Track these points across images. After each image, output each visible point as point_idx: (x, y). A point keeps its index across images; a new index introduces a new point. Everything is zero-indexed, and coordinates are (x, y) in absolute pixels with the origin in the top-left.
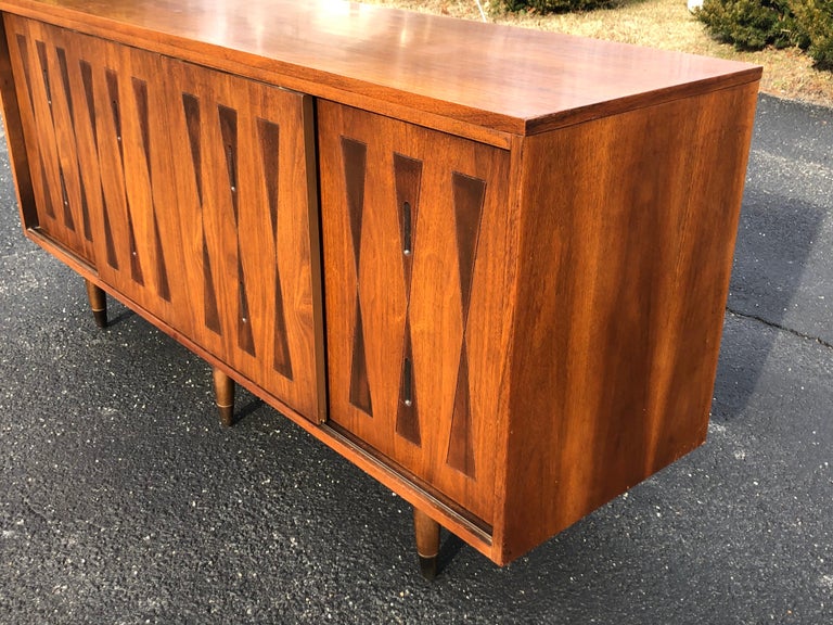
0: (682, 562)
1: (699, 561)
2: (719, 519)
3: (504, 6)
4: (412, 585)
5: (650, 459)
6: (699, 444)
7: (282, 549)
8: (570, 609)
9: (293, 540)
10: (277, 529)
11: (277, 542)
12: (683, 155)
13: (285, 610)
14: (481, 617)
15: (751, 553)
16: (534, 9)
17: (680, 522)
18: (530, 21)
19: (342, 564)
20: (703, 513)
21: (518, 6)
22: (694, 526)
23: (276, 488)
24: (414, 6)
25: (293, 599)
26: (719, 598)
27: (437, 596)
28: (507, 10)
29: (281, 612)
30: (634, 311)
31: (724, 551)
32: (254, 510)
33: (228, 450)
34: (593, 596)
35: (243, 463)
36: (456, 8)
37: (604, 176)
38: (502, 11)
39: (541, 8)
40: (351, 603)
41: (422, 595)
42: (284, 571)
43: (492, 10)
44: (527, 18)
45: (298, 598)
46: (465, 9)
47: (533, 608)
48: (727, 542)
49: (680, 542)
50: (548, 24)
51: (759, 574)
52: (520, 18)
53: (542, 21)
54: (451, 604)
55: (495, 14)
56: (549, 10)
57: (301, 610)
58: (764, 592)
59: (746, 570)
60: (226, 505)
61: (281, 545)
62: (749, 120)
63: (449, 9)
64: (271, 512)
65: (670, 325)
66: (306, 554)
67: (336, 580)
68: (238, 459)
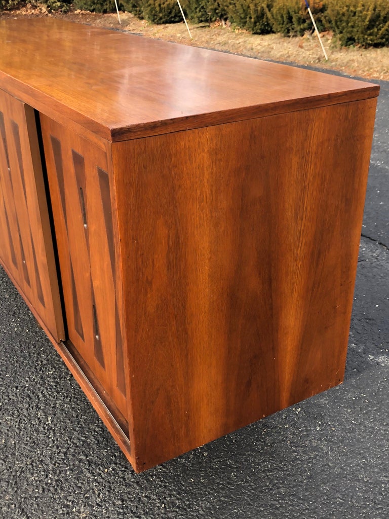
0: (323, 470)
1: (337, 471)
2: (364, 437)
3: (340, 43)
4: (116, 464)
5: (285, 396)
6: (336, 384)
7: (39, 425)
8: (222, 499)
9: (50, 418)
10: (43, 410)
11: (39, 419)
12: (295, 161)
13: (22, 472)
14: (155, 497)
15: (380, 469)
16: (360, 45)
17: (332, 437)
18: (356, 53)
19: (75, 441)
20: (353, 431)
21: (349, 43)
22: (342, 441)
23: (54, 378)
24: (281, 43)
25: (31, 464)
26: (341, 504)
27: (130, 475)
28: (342, 45)
29: (18, 474)
30: (254, 283)
31: (359, 465)
32: (33, 393)
33: (35, 347)
34: (243, 490)
35: (41, 357)
36: (308, 44)
37: (207, 177)
38: (339, 46)
39: (364, 44)
40: (68, 473)
41: (120, 473)
42: (34, 442)
43: (332, 45)
44: (354, 51)
45: (34, 464)
46: (314, 44)
47: (195, 495)
48: (364, 457)
49: (327, 453)
50: (368, 55)
51: (380, 488)
52: (350, 50)
53: (364, 53)
54: (137, 483)
55: (333, 48)
56: (370, 45)
57: (32, 474)
58: (379, 504)
59: (371, 483)
60: (17, 388)
61: (40, 422)
62: (367, 131)
63: (304, 45)
64: (44, 396)
65: (295, 294)
66: (54, 430)
67: (65, 453)
68: (39, 354)
